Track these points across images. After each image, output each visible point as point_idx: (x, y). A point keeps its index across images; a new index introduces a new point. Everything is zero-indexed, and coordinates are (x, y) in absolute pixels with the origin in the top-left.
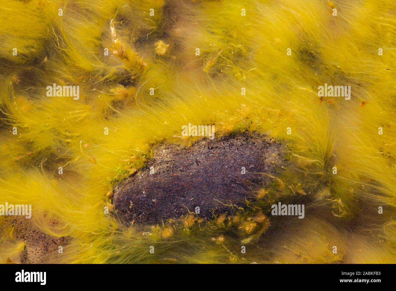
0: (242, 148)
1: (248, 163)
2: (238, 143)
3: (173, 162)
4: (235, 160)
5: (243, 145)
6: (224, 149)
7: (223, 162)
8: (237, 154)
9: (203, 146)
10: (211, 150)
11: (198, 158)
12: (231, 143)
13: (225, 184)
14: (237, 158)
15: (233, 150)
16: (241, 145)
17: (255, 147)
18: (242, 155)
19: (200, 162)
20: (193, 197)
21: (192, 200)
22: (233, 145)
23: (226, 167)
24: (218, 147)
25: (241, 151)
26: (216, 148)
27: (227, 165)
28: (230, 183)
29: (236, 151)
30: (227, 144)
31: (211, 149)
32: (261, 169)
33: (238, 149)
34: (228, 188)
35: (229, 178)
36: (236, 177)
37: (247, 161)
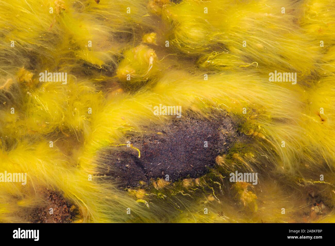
0: (201, 121)
4: (196, 131)
6: (186, 122)
7: (185, 132)
8: (197, 126)
11: (164, 130)
12: (192, 117)
14: (197, 129)
15: (193, 123)
18: (201, 127)
19: (165, 133)
20: (160, 162)
21: (160, 165)
22: (193, 119)
23: (188, 137)
24: (180, 120)
27: (188, 135)
29: (196, 124)
31: (175, 122)
32: (217, 138)
33: (197, 122)
34: (189, 154)
35: (190, 146)
36: (197, 145)
37: (206, 132)
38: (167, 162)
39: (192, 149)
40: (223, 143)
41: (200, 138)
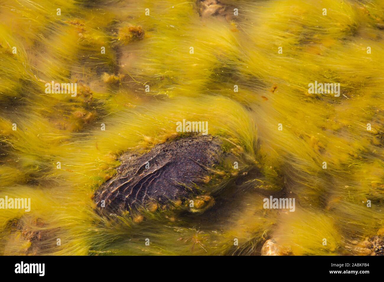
0: (189, 148)
1: (195, 158)
2: (186, 144)
3: (138, 165)
4: (185, 158)
5: (190, 145)
6: (176, 150)
7: (176, 160)
8: (186, 153)
9: (160, 150)
10: (166, 153)
11: (157, 160)
12: (181, 145)
13: (180, 177)
14: (186, 155)
15: (182, 151)
16: (188, 146)
17: (199, 145)
18: (190, 153)
19: (159, 163)
20: (156, 189)
21: (156, 192)
22: (182, 146)
23: (179, 163)
24: (171, 149)
25: (189, 150)
26: (170, 150)
27: (179, 162)
28: (183, 175)
29: (185, 151)
30: (178, 146)
31: (166, 151)
32: (205, 162)
33: (186, 149)
34: (182, 179)
35: (182, 171)
36: (187, 170)
37: (194, 157)
38: (163, 189)
39: (184, 174)
40: (212, 165)
41: (190, 163)
